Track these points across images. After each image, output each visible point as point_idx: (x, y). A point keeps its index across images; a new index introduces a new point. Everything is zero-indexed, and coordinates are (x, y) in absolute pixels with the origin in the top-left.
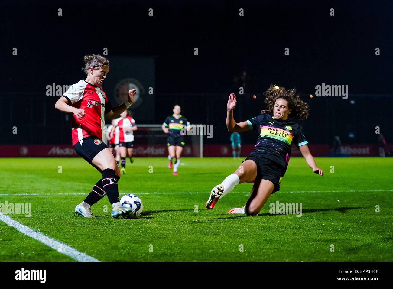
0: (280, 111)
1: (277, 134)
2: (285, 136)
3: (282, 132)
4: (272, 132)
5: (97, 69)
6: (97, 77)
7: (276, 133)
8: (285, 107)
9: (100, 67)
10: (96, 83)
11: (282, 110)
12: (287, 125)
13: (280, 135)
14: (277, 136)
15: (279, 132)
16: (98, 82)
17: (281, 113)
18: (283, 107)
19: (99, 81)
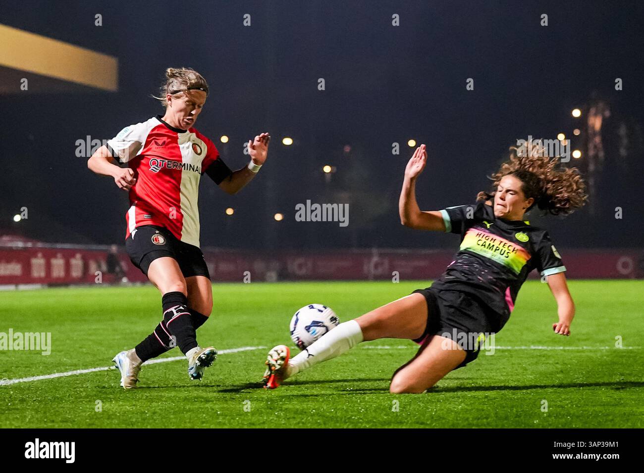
0: (505, 200)
1: (490, 247)
2: (506, 252)
3: (502, 244)
4: (481, 243)
5: (178, 98)
6: (179, 114)
7: (490, 244)
8: (515, 193)
9: (182, 92)
10: (178, 124)
11: (509, 197)
12: (518, 231)
13: (496, 250)
14: (490, 251)
15: (496, 244)
16: (181, 122)
17: (506, 205)
18: (511, 192)
19: (183, 120)
